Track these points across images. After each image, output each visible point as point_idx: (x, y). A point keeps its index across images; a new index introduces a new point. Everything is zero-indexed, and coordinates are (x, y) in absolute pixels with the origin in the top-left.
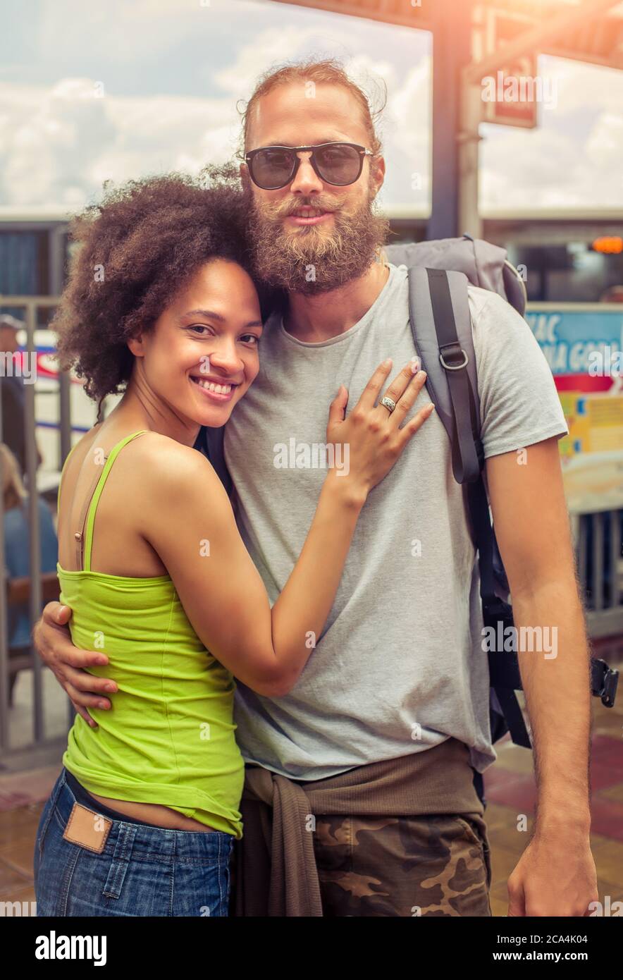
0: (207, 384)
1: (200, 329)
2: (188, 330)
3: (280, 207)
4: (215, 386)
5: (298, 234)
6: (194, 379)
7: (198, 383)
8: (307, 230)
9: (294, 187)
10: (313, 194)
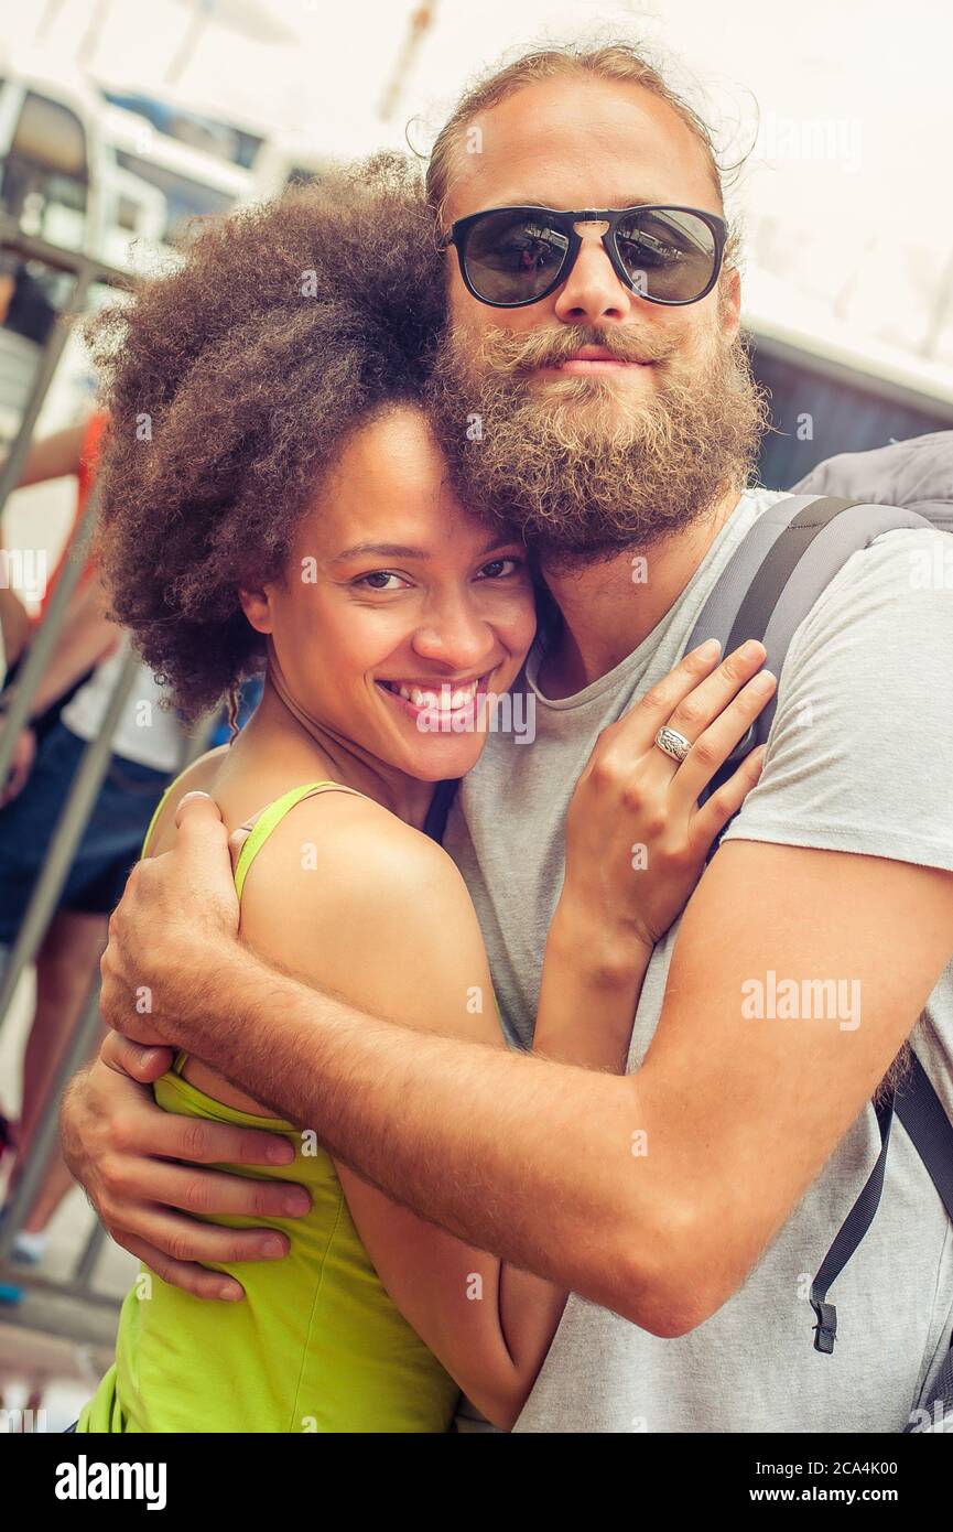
1: (380, 580)
2: (353, 589)
5: (568, 398)
6: (389, 686)
7: (398, 693)
8: (588, 388)
9: (564, 301)
10: (610, 320)
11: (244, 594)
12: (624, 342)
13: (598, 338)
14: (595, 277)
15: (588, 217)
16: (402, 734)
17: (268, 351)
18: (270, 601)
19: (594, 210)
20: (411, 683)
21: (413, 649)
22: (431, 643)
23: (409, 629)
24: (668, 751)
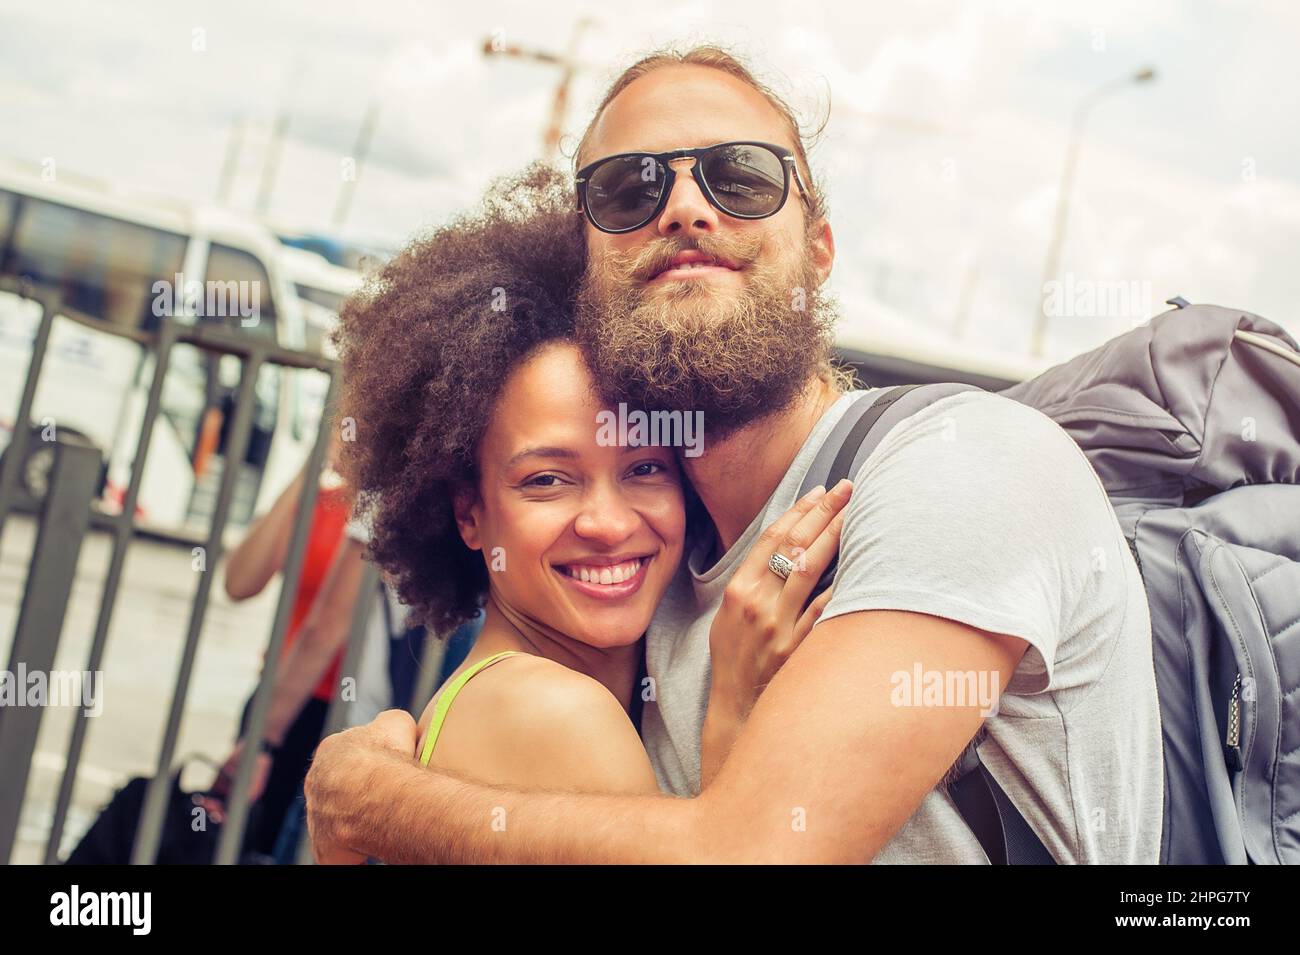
0: (585, 574)
1: (546, 481)
2: (524, 489)
3: (638, 261)
4: (599, 573)
5: (671, 296)
6: (563, 569)
7: (571, 576)
8: (687, 287)
9: (664, 220)
10: (702, 232)
11: (460, 523)
12: (715, 246)
13: (691, 243)
14: (688, 198)
15: (681, 154)
16: (577, 608)
17: (436, 299)
18: (477, 523)
19: (684, 149)
20: (580, 564)
21: (575, 531)
22: (586, 525)
23: (571, 515)
24: (776, 571)
